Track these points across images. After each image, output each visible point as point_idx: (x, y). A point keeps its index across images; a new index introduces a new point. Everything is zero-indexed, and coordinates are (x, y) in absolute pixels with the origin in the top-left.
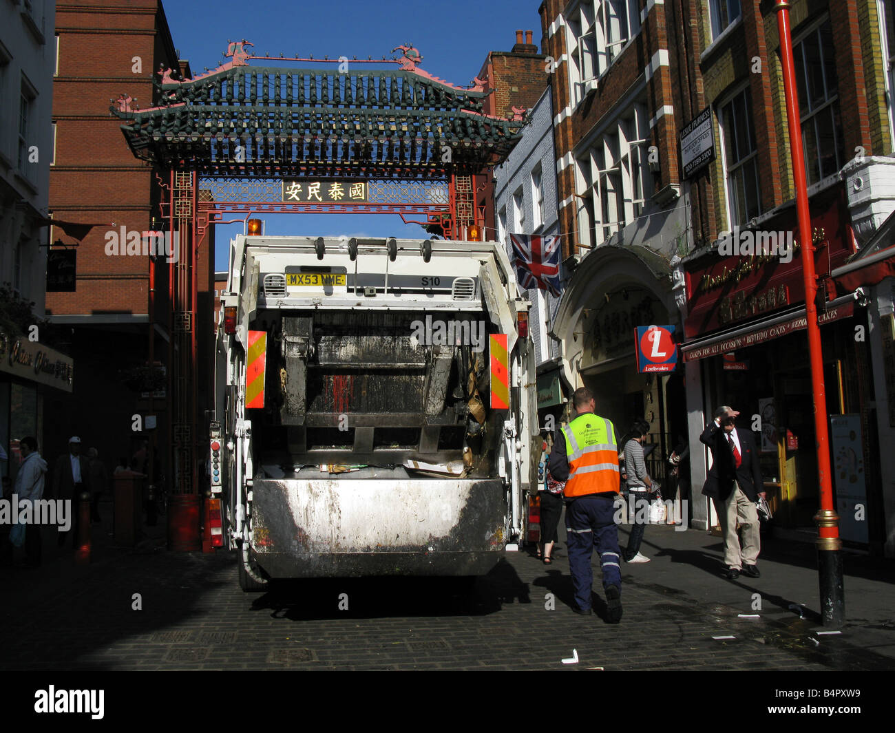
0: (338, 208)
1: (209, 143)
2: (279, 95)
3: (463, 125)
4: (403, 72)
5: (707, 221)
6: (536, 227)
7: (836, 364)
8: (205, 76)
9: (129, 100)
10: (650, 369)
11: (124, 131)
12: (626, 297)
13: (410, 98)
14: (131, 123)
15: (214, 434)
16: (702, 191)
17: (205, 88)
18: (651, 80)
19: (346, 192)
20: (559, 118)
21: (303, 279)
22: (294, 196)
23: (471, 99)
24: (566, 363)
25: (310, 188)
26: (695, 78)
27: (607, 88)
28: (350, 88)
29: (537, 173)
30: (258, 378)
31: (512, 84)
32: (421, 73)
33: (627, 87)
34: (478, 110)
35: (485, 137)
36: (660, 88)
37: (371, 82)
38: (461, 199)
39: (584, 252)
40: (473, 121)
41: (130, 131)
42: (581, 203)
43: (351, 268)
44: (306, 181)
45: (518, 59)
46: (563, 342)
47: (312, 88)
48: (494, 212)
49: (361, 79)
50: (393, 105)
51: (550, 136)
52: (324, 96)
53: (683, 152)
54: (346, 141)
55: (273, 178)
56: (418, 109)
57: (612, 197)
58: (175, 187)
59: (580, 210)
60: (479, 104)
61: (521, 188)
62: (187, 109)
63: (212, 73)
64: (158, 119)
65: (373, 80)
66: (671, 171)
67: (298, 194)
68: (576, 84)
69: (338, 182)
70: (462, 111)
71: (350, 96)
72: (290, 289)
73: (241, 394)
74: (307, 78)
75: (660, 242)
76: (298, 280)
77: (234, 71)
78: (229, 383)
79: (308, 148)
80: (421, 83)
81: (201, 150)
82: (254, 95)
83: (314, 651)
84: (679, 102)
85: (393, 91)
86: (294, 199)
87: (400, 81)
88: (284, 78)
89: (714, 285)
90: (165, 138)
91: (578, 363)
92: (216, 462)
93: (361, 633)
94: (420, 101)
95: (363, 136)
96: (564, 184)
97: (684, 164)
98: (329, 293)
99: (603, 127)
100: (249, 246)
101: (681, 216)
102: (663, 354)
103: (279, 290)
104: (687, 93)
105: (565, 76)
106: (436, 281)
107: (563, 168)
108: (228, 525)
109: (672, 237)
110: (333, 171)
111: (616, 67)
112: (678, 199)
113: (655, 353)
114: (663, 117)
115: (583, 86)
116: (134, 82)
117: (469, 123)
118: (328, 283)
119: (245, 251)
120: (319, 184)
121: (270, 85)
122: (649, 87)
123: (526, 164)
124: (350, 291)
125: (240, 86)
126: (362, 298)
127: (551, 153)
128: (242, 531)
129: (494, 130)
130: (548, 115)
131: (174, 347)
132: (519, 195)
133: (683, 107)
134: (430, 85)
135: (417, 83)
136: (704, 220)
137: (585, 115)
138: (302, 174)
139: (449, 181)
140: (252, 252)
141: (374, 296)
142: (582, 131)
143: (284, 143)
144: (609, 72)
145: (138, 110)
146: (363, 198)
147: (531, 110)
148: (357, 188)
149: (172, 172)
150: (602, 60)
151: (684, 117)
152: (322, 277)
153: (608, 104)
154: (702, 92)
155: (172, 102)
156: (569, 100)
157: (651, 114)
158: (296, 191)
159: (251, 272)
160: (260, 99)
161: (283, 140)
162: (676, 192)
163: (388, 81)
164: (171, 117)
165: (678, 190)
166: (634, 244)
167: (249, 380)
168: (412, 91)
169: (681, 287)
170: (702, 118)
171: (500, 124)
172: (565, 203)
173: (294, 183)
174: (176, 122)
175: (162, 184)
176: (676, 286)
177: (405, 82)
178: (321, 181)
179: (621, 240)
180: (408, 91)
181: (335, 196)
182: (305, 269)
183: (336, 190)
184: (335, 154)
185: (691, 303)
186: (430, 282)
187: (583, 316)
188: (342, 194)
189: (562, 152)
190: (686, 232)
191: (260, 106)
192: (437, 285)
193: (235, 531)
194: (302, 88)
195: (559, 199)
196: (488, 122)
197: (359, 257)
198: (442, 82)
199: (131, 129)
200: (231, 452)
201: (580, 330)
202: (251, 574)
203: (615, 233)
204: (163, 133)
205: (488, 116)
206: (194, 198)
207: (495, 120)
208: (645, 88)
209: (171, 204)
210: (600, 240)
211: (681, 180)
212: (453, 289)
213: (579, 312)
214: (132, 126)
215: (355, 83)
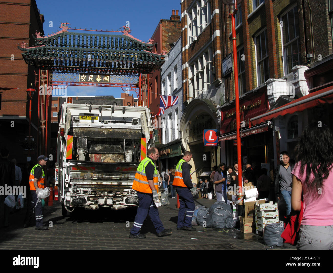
0: (99, 84)
1: (53, 60)
2: (79, 43)
3: (145, 56)
4: (124, 36)
5: (230, 93)
6: (175, 88)
7: (264, 146)
8: (52, 35)
9: (25, 44)
10: (208, 145)
11: (23, 55)
12: (203, 118)
13: (126, 46)
14: (25, 52)
15: (56, 166)
16: (228, 82)
17: (52, 40)
18: (214, 40)
19: (102, 79)
20: (184, 49)
21: (85, 118)
22: (84, 80)
23: (148, 46)
24: (183, 140)
25: (89, 77)
26: (227, 42)
27: (200, 40)
28: (105, 41)
29: (176, 68)
30: (70, 150)
31: (169, 32)
32: (130, 36)
33: (206, 41)
34: (150, 51)
35: (152, 61)
36: (216, 43)
37: (112, 39)
38: (143, 83)
39: (191, 100)
40: (148, 54)
41: (25, 55)
42: (190, 81)
43: (100, 115)
44: (88, 74)
45: (172, 22)
46: (182, 132)
47: (91, 41)
48: (161, 81)
49: (109, 38)
50: (120, 48)
51: (180, 55)
52: (95, 44)
53: (223, 68)
54: (102, 61)
55: (76, 73)
56: (129, 50)
57: (200, 81)
58: (41, 76)
59: (190, 84)
60: (151, 48)
61: (170, 73)
62: (46, 48)
63: (55, 34)
64: (35, 51)
65: (113, 38)
66: (219, 74)
67: (85, 79)
68: (190, 37)
69: (99, 75)
70: (145, 51)
71: (105, 45)
72: (81, 120)
73: (65, 154)
74: (89, 37)
75: (215, 99)
76: (83, 118)
77: (63, 34)
78: (61, 151)
79: (89, 63)
80: (130, 40)
81: (51, 62)
82: (70, 43)
83: (85, 231)
84: (222, 49)
85: (120, 43)
86: (84, 81)
87: (123, 39)
88: (81, 37)
89: (229, 117)
90: (37, 58)
91: (187, 140)
92: (57, 175)
93: (100, 227)
94: (130, 47)
95: (109, 59)
96: (184, 74)
97: (223, 72)
98: (93, 122)
99: (198, 55)
100: (68, 107)
101: (222, 90)
102: (213, 140)
103: (77, 121)
104: (225, 47)
105: (186, 34)
106: (127, 119)
107: (184, 68)
108: (60, 194)
109: (219, 97)
110: (98, 71)
111: (203, 32)
112: (221, 84)
113: (210, 139)
114: (217, 54)
115: (192, 38)
116: (22, 25)
117: (147, 55)
118: (93, 119)
119: (67, 109)
120: (92, 76)
121: (76, 39)
122: (213, 43)
123: (172, 64)
124: (100, 121)
125: (65, 39)
126: (103, 124)
127: (181, 61)
128: (64, 196)
129: (156, 58)
130: (180, 47)
131: (39, 132)
132: (169, 76)
133: (223, 52)
134: (133, 41)
135: (129, 40)
136: (229, 93)
137: (193, 49)
138: (87, 72)
139: (139, 75)
140: (69, 109)
141: (107, 123)
142: (191, 55)
143: (80, 61)
144: (201, 35)
145: (28, 47)
146: (108, 81)
147: (175, 43)
148: (106, 77)
149: (40, 70)
150: (199, 30)
151: (224, 55)
152: (91, 117)
153: (200, 46)
154: (230, 47)
155: (40, 45)
156: (187, 43)
157: (213, 53)
158: (84, 78)
159: (69, 116)
160: (72, 44)
161: (80, 60)
162: (220, 82)
163: (119, 39)
164: (40, 50)
165: (221, 81)
166: (207, 98)
167: (68, 150)
168: (127, 43)
169: (220, 116)
170: (229, 56)
171: (158, 56)
172: (184, 81)
173: (84, 75)
174: (42, 53)
175: (36, 74)
176: (218, 116)
177: (125, 39)
178: (94, 74)
179: (202, 97)
180: (126, 43)
181: (98, 80)
182: (86, 114)
183: (99, 78)
184: (99, 65)
185: (222, 122)
186: (125, 119)
187: (189, 124)
188: (101, 80)
189: (184, 62)
190: (223, 96)
191: (72, 47)
192: (128, 120)
193: (62, 196)
194: (88, 41)
195: (183, 79)
196: (154, 55)
197: (103, 111)
198: (138, 40)
199: (25, 54)
200: (61, 172)
201: (188, 128)
202: (67, 209)
203: (201, 94)
204: (37, 56)
205: (154, 53)
206: (47, 79)
207: (156, 55)
208: (212, 43)
209: (39, 81)
210: (196, 96)
211: (222, 78)
212: (132, 121)
213: (188, 122)
214: (26, 53)
215: (107, 39)
